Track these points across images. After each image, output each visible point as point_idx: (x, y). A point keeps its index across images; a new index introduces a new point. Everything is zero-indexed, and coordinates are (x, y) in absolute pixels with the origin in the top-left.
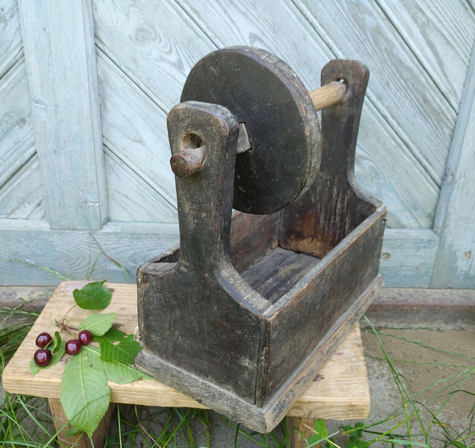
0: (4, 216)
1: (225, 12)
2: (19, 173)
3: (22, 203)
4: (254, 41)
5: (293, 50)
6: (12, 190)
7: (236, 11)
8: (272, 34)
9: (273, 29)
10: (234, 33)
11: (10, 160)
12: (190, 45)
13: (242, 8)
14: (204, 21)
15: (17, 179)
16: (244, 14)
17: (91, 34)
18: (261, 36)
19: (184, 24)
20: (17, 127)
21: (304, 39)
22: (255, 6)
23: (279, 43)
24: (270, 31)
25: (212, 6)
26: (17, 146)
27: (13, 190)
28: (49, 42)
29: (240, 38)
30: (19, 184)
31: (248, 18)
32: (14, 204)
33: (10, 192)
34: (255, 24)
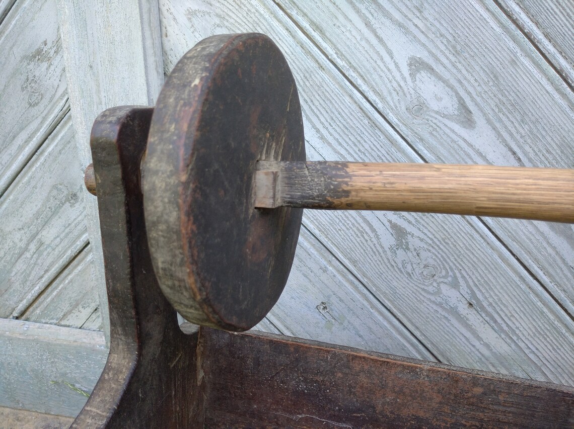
0: (55, 321)
1: (368, 24)
2: (70, 267)
3: (75, 306)
4: (418, 71)
5: (491, 83)
6: (62, 288)
7: (388, 23)
8: (451, 57)
9: (454, 47)
10: (381, 59)
11: (60, 248)
12: (307, 83)
13: (397, 16)
14: (332, 43)
15: (69, 274)
16: (400, 25)
17: (158, 72)
18: (431, 62)
19: (299, 49)
20: (68, 204)
21: (513, 62)
22: (421, 12)
23: (464, 72)
24: (447, 52)
25: (346, 17)
26: (67, 230)
27: (65, 288)
28: (98, 86)
29: (392, 66)
30: (71, 281)
31: (407, 32)
32: (66, 307)
33: (60, 290)
34: (419, 42)
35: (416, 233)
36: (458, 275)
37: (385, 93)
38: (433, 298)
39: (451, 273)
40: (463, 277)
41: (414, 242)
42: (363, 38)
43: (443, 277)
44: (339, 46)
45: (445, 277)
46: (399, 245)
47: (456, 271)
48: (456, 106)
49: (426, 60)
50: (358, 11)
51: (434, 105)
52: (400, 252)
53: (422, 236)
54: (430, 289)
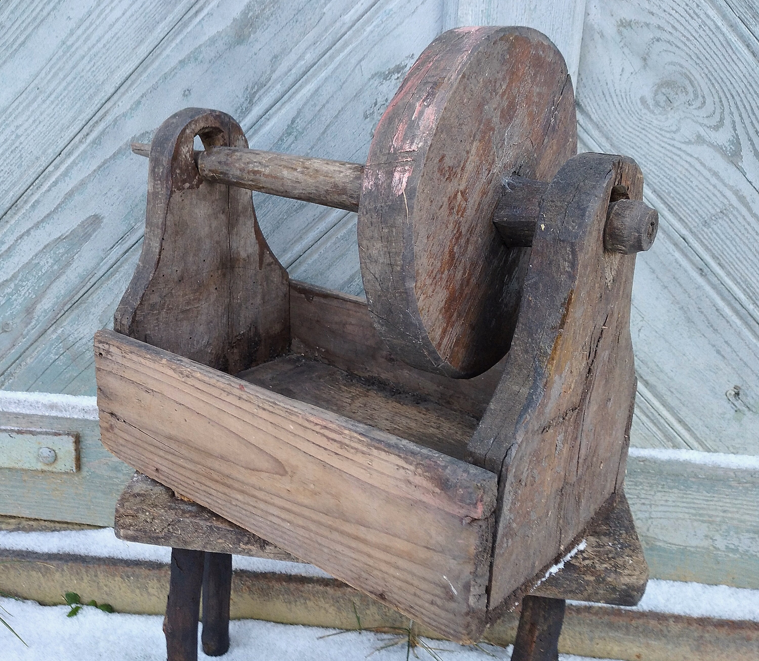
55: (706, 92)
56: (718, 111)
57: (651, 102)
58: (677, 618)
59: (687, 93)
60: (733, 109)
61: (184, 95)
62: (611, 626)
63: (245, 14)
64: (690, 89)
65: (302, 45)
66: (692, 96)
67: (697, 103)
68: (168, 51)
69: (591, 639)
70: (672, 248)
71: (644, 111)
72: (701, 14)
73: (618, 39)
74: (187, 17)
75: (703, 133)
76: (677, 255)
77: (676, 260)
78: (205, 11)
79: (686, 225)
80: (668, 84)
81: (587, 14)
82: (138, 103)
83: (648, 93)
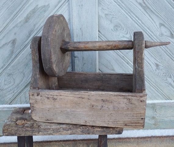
1: (150, 16)
4: (161, 26)
7: (154, 15)
10: (153, 24)
13: (156, 13)
14: (141, 21)
16: (157, 16)
19: (133, 22)
23: (172, 26)
25: (144, 14)
31: (159, 17)
34: (162, 19)
35: (161, 65)
36: (171, 75)
37: (154, 32)
38: (165, 81)
39: (169, 74)
40: (172, 75)
41: (161, 67)
42: (149, 19)
43: (168, 76)
44: (143, 21)
45: (168, 75)
46: (157, 69)
47: (171, 74)
48: (170, 34)
49: (163, 23)
50: (147, 13)
51: (165, 34)
52: (157, 70)
53: (163, 66)
54: (165, 79)
55: (124, 27)
56: (126, 31)
57: (113, 30)
58: (132, 138)
59: (120, 28)
60: (129, 30)
61: (15, 34)
62: (119, 142)
63: (27, 16)
64: (121, 27)
65: (40, 22)
66: (121, 28)
67: (122, 29)
68: (10, 25)
69: (115, 145)
70: (121, 59)
71: (112, 32)
72: (121, 11)
73: (105, 17)
74: (14, 18)
75: (124, 35)
76: (122, 60)
77: (122, 61)
78: (18, 16)
79: (123, 54)
80: (116, 26)
81: (99, 13)
82: (4, 37)
83: (112, 28)
